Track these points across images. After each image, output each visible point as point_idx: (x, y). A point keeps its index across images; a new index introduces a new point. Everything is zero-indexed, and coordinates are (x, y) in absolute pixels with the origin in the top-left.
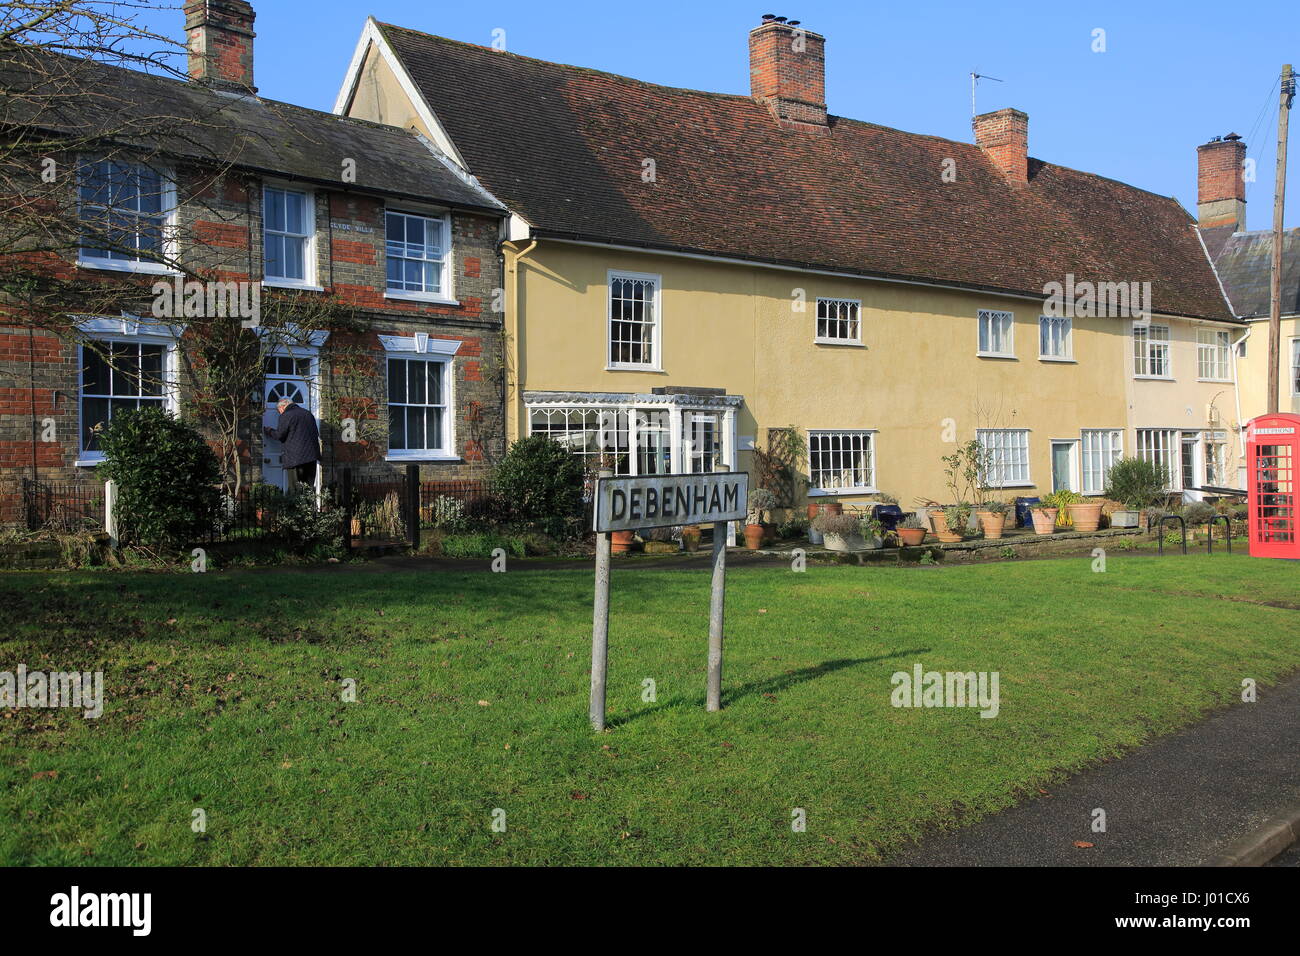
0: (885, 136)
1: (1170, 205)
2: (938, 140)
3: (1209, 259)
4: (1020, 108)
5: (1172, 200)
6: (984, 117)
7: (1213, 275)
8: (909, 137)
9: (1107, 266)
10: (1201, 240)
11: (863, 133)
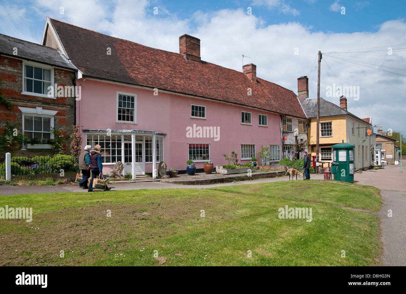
0: (218, 67)
1: (291, 92)
2: (233, 70)
3: (301, 104)
4: (254, 64)
5: (292, 91)
6: (245, 66)
7: (302, 108)
8: (225, 68)
9: (276, 103)
10: (299, 100)
11: (212, 66)
